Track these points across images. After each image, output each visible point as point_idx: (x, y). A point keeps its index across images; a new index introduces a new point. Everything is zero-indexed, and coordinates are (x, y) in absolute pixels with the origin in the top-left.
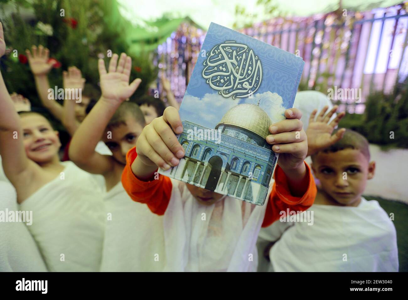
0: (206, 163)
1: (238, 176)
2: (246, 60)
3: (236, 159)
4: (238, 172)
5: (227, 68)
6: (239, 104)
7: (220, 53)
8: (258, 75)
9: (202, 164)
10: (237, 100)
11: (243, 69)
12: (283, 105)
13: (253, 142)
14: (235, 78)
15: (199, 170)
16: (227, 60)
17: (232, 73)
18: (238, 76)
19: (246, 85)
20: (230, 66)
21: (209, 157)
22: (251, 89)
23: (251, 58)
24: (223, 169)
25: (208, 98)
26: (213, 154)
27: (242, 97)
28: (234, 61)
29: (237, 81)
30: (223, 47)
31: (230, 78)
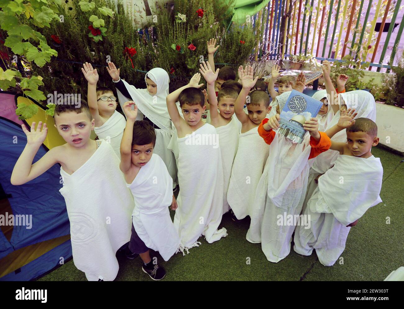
0: (285, 130)
1: (294, 134)
2: (302, 101)
3: (294, 130)
4: (294, 133)
5: (295, 103)
6: (298, 114)
7: (294, 99)
8: (305, 106)
9: (284, 130)
10: (297, 114)
11: (300, 104)
12: (311, 116)
13: (300, 126)
14: (297, 107)
15: (283, 131)
16: (296, 101)
17: (297, 105)
18: (298, 106)
19: (300, 109)
20: (296, 103)
21: (286, 128)
22: (302, 111)
23: (304, 101)
24: (290, 132)
25: (288, 112)
26: (288, 127)
27: (298, 112)
28: (298, 102)
29: (298, 108)
30: (295, 97)
31: (296, 107)
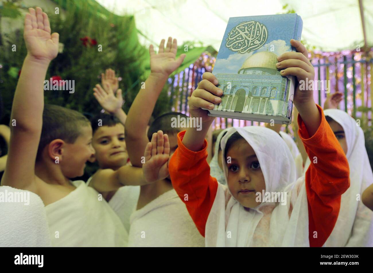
0: (234, 95)
1: (259, 98)
2: (255, 28)
3: (255, 87)
4: (259, 95)
5: (242, 38)
6: (253, 54)
7: (237, 31)
8: (264, 33)
9: (231, 96)
10: (252, 53)
11: (253, 34)
12: (286, 45)
13: (267, 74)
14: (248, 41)
15: (230, 100)
16: (242, 33)
17: (246, 39)
18: (250, 39)
19: (257, 42)
20: (244, 36)
21: (235, 91)
22: (261, 44)
23: (258, 26)
24: (247, 96)
25: (231, 57)
26: (238, 88)
27: (255, 50)
28: (246, 32)
29: (250, 42)
30: (238, 28)
31: (245, 42)
